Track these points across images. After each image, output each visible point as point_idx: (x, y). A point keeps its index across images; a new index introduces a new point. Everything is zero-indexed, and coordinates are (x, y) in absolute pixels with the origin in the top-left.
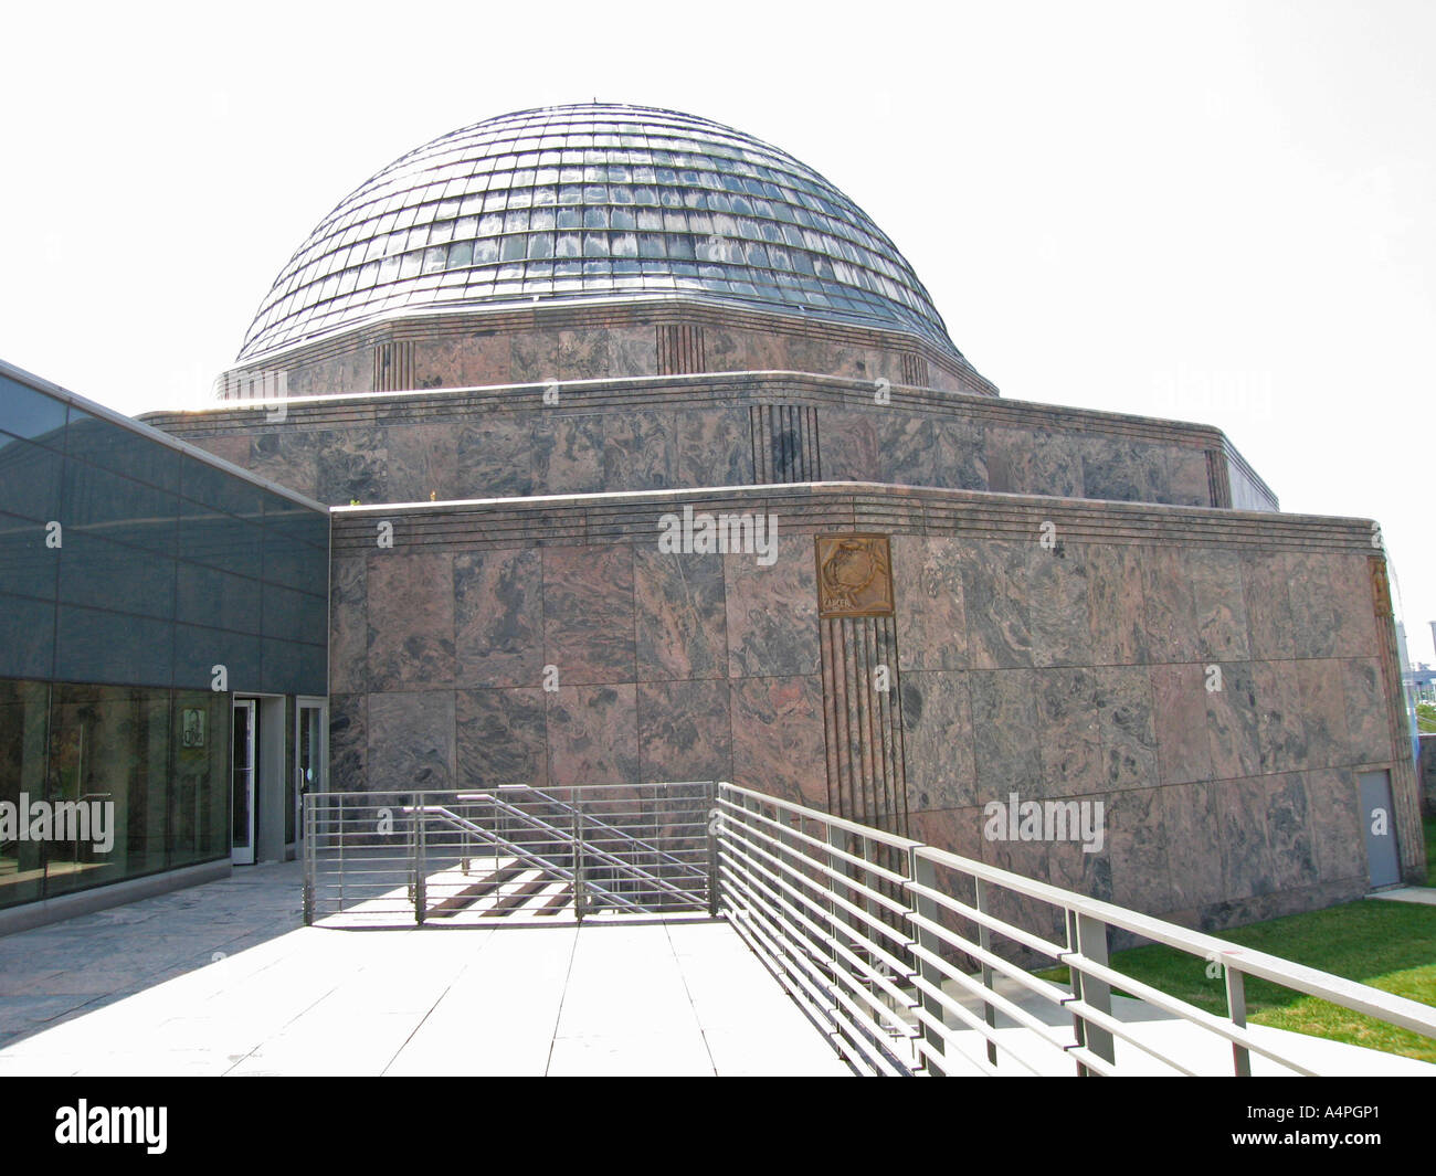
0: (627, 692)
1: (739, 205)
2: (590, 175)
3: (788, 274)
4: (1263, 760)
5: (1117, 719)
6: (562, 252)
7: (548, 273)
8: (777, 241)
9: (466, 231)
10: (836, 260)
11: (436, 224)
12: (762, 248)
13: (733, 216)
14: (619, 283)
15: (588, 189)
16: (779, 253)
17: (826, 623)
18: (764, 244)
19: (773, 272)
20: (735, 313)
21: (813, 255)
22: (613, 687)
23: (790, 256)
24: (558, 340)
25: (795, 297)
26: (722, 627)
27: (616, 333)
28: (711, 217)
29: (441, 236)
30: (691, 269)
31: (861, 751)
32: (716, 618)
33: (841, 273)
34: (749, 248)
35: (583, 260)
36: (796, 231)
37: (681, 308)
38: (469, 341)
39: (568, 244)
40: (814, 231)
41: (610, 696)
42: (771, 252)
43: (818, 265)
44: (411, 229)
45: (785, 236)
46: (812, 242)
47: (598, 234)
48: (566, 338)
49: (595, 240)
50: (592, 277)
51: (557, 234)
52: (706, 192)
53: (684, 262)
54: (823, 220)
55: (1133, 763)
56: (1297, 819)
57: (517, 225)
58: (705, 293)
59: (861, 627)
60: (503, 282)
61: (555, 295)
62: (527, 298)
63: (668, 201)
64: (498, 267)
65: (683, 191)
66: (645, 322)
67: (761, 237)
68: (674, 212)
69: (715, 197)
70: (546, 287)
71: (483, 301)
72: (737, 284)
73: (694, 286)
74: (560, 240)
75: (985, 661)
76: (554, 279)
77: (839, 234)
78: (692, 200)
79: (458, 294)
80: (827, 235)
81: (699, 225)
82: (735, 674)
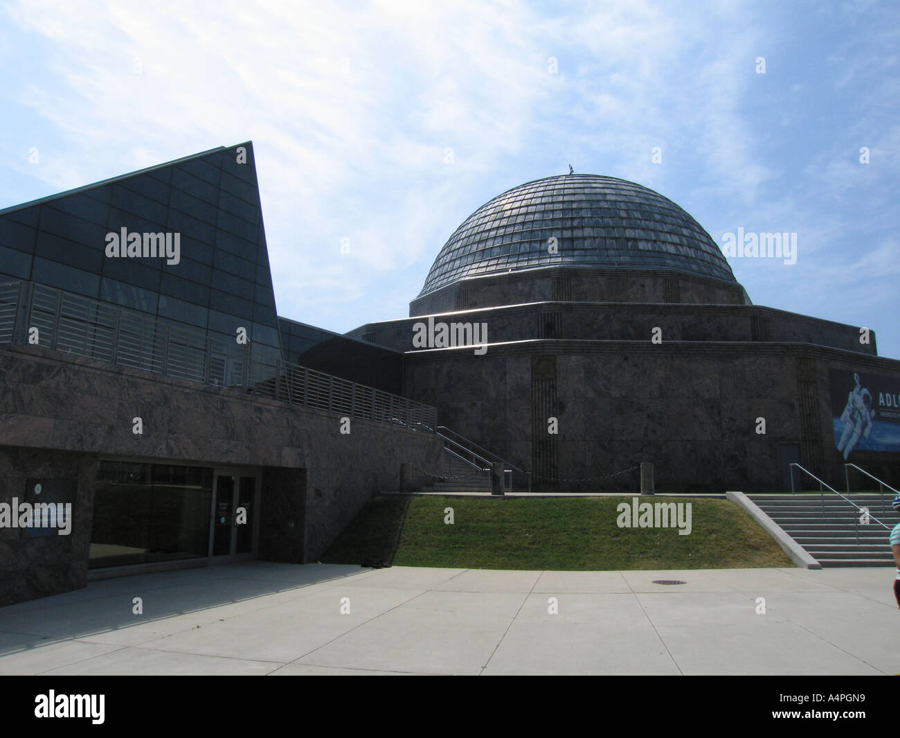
0: (479, 403)
1: (597, 222)
2: (537, 216)
3: (614, 250)
4: (723, 435)
5: (649, 416)
6: (522, 250)
7: (516, 259)
8: (611, 236)
9: (489, 244)
10: (640, 240)
11: (480, 242)
12: (604, 241)
13: (592, 227)
14: (541, 262)
15: (535, 223)
16: (612, 241)
17: (533, 382)
18: (605, 238)
19: (607, 249)
20: (585, 270)
21: (628, 239)
22: (475, 402)
23: (616, 242)
24: (517, 286)
25: (614, 260)
26: (505, 384)
27: (537, 282)
28: (583, 229)
29: (481, 247)
30: (571, 253)
31: (542, 421)
32: (504, 381)
33: (641, 245)
34: (597, 240)
35: (529, 253)
36: (622, 230)
37: (561, 270)
38: (486, 288)
39: (524, 246)
40: (631, 228)
41: (475, 404)
42: (607, 241)
43: (630, 244)
44: (472, 244)
45: (616, 233)
46: (629, 233)
47: (536, 242)
48: (520, 285)
49: (535, 244)
50: (532, 260)
51: (521, 243)
52: (582, 218)
53: (568, 250)
54: (639, 222)
55: (655, 432)
56: (741, 459)
57: (506, 241)
58: (574, 263)
59: (544, 383)
60: (501, 264)
61: (517, 268)
62: (506, 270)
63: (566, 224)
64: (499, 258)
65: (572, 219)
66: (548, 277)
67: (604, 235)
68: (567, 229)
69: (586, 220)
70: (515, 265)
71: (492, 272)
72: (589, 257)
73: (570, 260)
74: (522, 246)
75: (591, 394)
76: (517, 262)
77: (646, 227)
78: (576, 223)
79: (484, 270)
80: (638, 229)
81: (578, 233)
82: (508, 398)
